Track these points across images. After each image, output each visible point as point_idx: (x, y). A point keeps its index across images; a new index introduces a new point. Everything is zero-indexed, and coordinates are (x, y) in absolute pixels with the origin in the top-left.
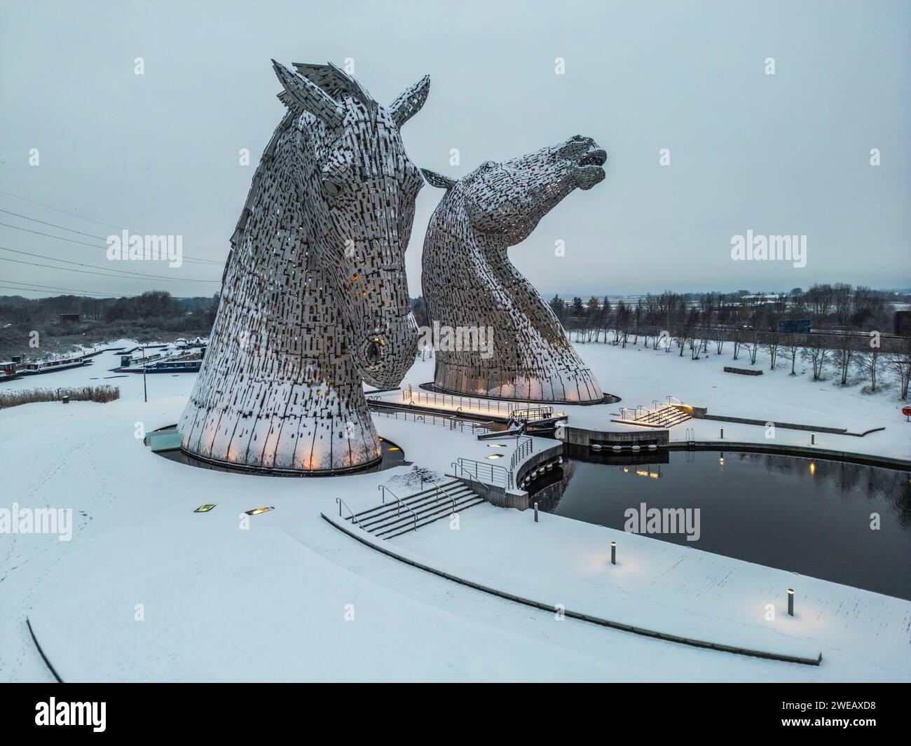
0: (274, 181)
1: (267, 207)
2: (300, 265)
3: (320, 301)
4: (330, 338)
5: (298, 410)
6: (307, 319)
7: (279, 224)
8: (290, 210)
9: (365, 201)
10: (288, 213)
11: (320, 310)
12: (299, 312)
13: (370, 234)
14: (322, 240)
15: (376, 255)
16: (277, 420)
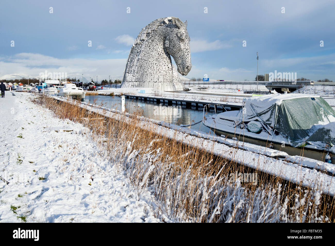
0: (157, 35)
1: (153, 40)
2: (162, 52)
3: (166, 60)
4: (168, 67)
5: (165, 81)
6: (164, 63)
7: (156, 44)
8: (160, 41)
9: (186, 42)
10: (159, 42)
11: (166, 62)
12: (163, 62)
13: (187, 48)
14: (176, 48)
15: (188, 52)
16: (162, 83)
